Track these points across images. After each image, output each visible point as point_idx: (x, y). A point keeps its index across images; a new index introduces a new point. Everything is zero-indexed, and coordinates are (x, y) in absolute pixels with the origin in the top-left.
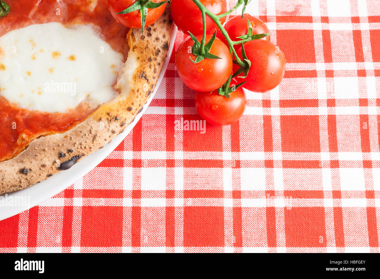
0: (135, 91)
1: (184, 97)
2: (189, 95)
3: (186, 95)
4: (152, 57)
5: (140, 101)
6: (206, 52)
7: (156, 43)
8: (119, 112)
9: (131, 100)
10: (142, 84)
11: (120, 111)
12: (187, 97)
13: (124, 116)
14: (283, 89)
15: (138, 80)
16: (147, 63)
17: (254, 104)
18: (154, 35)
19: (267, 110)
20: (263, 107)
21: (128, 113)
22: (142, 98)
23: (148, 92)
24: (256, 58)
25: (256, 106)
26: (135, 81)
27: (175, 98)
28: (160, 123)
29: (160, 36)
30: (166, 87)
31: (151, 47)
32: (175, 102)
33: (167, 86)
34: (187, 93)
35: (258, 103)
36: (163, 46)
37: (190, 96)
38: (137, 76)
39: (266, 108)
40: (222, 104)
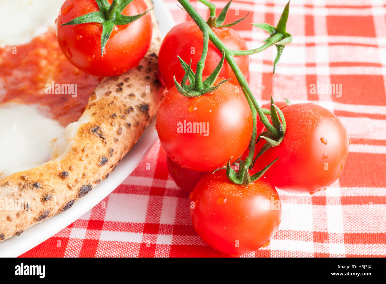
0: (79, 150)
1: (175, 221)
2: (185, 219)
3: (180, 219)
4: (118, 114)
5: (85, 168)
6: (206, 86)
7: (128, 100)
8: (43, 177)
9: (69, 162)
10: (92, 141)
11: (45, 176)
12: (181, 222)
13: (51, 184)
14: (349, 219)
15: (86, 135)
16: (108, 119)
17: (299, 236)
18: (126, 91)
19: (322, 246)
20: (315, 241)
21: (61, 181)
22: (90, 163)
23: (101, 158)
24: (294, 117)
25: (303, 239)
26: (81, 136)
27: (161, 223)
28: (128, 254)
29: (138, 94)
30: (148, 208)
31: (118, 103)
32: (160, 229)
33: (150, 206)
34: (182, 217)
35: (306, 235)
36: (140, 106)
37: (187, 221)
38: (85, 129)
39: (320, 243)
40: (234, 195)
